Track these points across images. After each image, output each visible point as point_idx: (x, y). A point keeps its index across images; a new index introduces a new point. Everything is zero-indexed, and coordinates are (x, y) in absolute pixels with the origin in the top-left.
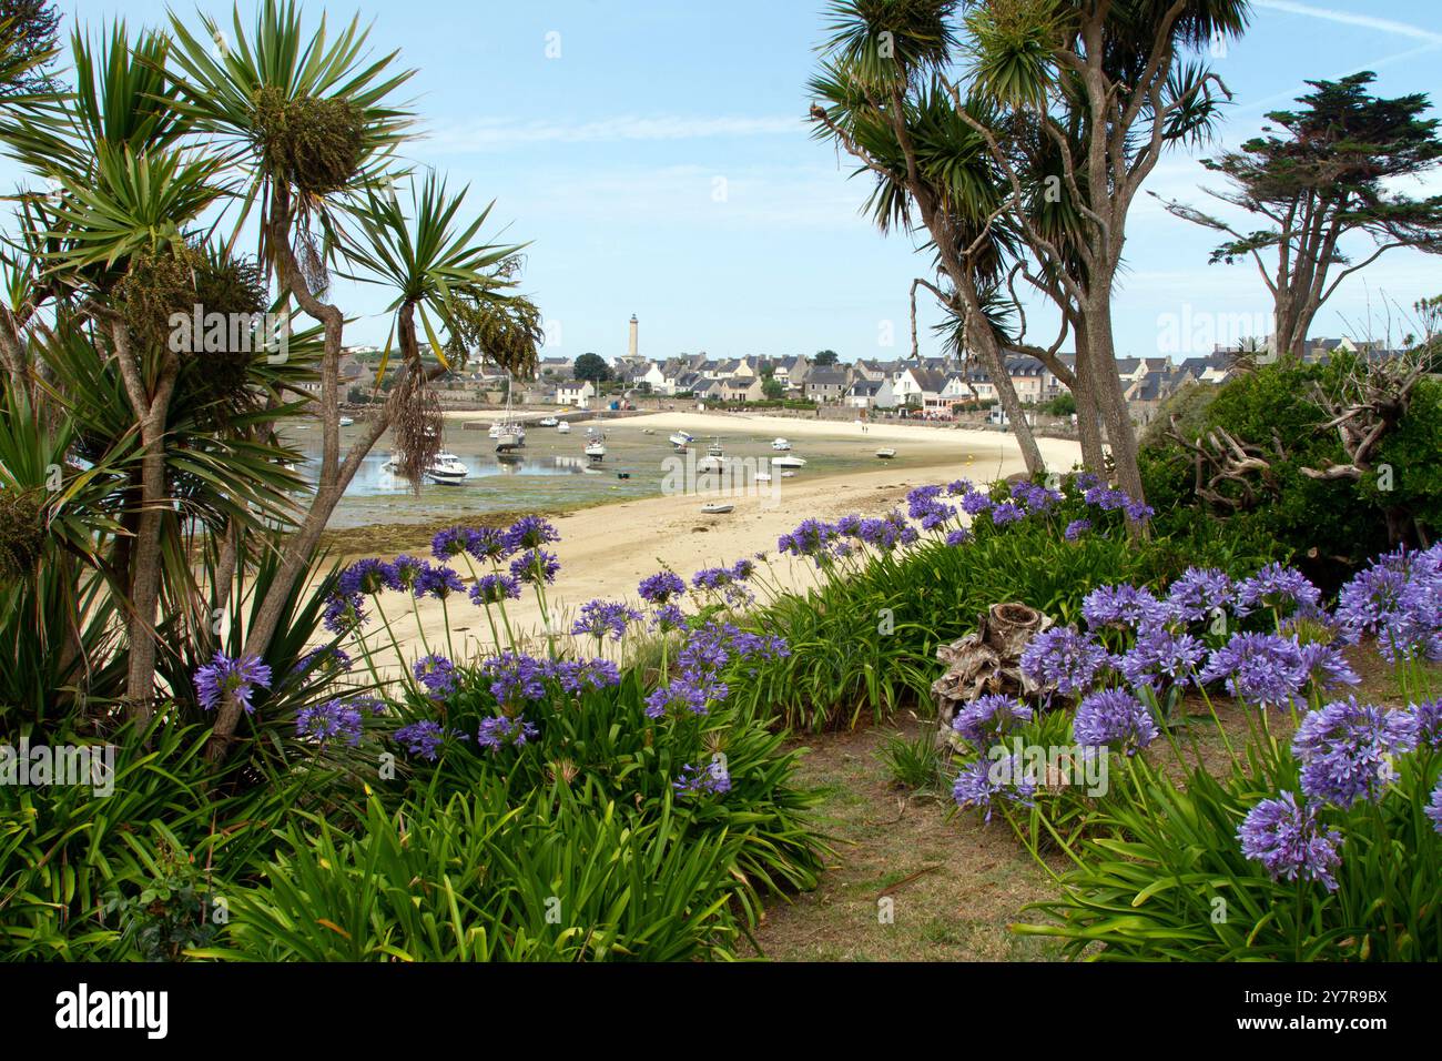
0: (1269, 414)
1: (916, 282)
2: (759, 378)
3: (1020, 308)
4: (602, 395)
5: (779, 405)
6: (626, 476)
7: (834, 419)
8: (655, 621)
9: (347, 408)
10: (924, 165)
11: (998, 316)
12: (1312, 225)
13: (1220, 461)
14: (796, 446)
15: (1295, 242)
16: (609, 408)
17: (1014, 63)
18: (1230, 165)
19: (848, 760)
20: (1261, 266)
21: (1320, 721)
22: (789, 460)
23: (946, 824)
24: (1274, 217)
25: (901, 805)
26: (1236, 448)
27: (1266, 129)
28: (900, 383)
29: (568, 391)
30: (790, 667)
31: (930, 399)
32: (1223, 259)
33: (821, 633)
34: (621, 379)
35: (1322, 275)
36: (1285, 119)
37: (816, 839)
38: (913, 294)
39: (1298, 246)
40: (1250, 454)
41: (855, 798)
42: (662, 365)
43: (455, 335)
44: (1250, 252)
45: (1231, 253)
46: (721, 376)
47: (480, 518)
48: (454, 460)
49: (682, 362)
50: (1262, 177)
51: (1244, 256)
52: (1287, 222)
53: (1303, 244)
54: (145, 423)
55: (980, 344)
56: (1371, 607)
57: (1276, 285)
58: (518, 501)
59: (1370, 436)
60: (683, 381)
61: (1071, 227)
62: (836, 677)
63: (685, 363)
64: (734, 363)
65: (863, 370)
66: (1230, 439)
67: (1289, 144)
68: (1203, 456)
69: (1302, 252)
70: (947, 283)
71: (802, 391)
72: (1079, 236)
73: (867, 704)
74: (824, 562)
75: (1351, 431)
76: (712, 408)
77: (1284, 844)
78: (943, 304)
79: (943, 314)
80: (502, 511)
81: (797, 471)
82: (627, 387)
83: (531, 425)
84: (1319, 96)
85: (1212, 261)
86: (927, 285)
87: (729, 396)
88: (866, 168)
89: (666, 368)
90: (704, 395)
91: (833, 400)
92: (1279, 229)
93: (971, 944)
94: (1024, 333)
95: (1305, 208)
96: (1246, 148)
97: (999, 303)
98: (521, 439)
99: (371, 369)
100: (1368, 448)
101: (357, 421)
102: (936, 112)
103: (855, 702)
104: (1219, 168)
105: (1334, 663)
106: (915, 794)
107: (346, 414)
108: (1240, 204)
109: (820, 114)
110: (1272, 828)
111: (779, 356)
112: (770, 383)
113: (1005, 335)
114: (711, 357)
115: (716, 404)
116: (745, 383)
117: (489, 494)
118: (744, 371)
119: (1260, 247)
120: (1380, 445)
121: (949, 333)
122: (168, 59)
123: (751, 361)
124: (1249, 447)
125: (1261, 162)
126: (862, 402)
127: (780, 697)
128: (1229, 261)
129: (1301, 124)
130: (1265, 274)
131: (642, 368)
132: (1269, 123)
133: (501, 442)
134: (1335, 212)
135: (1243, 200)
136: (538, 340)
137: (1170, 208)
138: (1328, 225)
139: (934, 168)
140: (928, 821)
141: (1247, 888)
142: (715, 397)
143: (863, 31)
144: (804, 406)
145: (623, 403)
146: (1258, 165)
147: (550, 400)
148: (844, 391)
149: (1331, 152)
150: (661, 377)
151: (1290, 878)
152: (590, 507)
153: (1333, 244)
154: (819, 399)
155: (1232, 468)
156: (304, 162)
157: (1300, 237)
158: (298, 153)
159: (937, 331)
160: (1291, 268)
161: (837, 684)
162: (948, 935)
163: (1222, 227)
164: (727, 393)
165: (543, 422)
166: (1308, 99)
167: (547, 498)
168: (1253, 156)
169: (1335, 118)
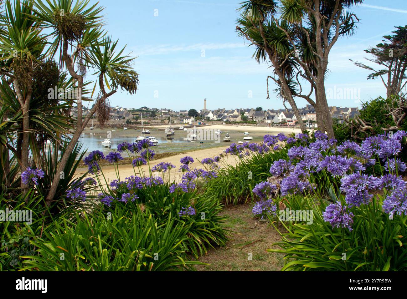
0: (373, 113)
1: (268, 77)
2: (240, 115)
3: (300, 84)
4: (196, 120)
5: (246, 123)
6: (202, 143)
7: (261, 126)
8: (181, 169)
9: (126, 125)
10: (269, 42)
11: (293, 86)
12: (397, 68)
13: (358, 127)
14: (250, 134)
15: (392, 73)
16: (198, 124)
17: (292, 10)
18: (373, 51)
19: (244, 212)
20: (383, 80)
21: (348, 179)
22: (248, 138)
23: (268, 228)
24: (386, 66)
25: (256, 223)
26: (363, 123)
27: (383, 41)
28: (280, 116)
29: (186, 119)
30: (228, 185)
31: (289, 120)
32: (371, 78)
33: (237, 176)
34: (201, 116)
35: (400, 83)
36: (389, 38)
37: (225, 231)
38: (267, 80)
39: (393, 74)
40: (367, 125)
41: (244, 222)
42: (213, 112)
43: (114, 82)
44: (379, 76)
45: (374, 76)
46: (229, 115)
47: (161, 154)
48: (154, 139)
49: (218, 111)
50: (382, 55)
51: (377, 77)
52: (390, 67)
53: (395, 73)
54: (23, 108)
55: (287, 94)
56: (370, 147)
57: (387, 85)
58: (172, 150)
59: (401, 118)
60: (219, 116)
61: (312, 59)
62: (241, 188)
63: (219, 111)
64: (233, 111)
65: (270, 112)
66: (361, 121)
67: (390, 45)
68: (353, 125)
69: (395, 75)
70: (277, 77)
71: (252, 119)
72: (315, 62)
73: (250, 196)
74: (241, 157)
75: (396, 117)
76: (227, 124)
77: (335, 216)
78: (276, 83)
79: (276, 86)
80: (167, 152)
81: (250, 141)
82: (203, 118)
83: (176, 129)
84: (398, 31)
85: (368, 78)
86: (271, 77)
87: (232, 120)
88: (252, 44)
89: (214, 113)
90: (225, 120)
91: (261, 121)
92: (388, 69)
93: (267, 261)
94: (301, 92)
95: (395, 63)
96: (377, 46)
97: (294, 83)
98: (173, 133)
99: (132, 114)
100: (401, 121)
101: (128, 129)
102: (273, 28)
103: (247, 195)
104: (370, 52)
105: (357, 164)
106: (260, 220)
107: (126, 127)
108: (376, 62)
109: (239, 29)
110: (332, 212)
111: (246, 109)
112: (243, 116)
113: (295, 92)
114: (226, 109)
115: (228, 123)
116: (236, 117)
117: (164, 148)
118: (236, 113)
119: (382, 74)
120: (404, 120)
121: (278, 92)
122: (34, 6)
123: (238, 110)
124: (367, 123)
125: (382, 50)
126: (269, 121)
127: (224, 194)
128: (373, 78)
129: (394, 39)
130: (384, 82)
131: (207, 112)
132: (384, 39)
133: (168, 134)
134: (404, 64)
135: (377, 61)
136: (137, 83)
137: (356, 64)
138: (402, 68)
139: (271, 43)
140: (263, 228)
141: (335, 236)
142: (228, 120)
143: (250, 4)
144: (254, 123)
145: (202, 123)
146: (381, 51)
147: (182, 122)
148: (264, 118)
149: (402, 47)
150: (213, 115)
151: (337, 227)
152: (192, 151)
153: (404, 73)
154: (257, 121)
155: (362, 129)
156: (67, 31)
157: (394, 71)
158: (66, 29)
159: (275, 91)
160: (392, 80)
161: (241, 190)
162: (261, 258)
163: (371, 69)
164: (231, 119)
165: (180, 128)
166: (395, 32)
167: (180, 149)
168: (379, 48)
169: (403, 37)
